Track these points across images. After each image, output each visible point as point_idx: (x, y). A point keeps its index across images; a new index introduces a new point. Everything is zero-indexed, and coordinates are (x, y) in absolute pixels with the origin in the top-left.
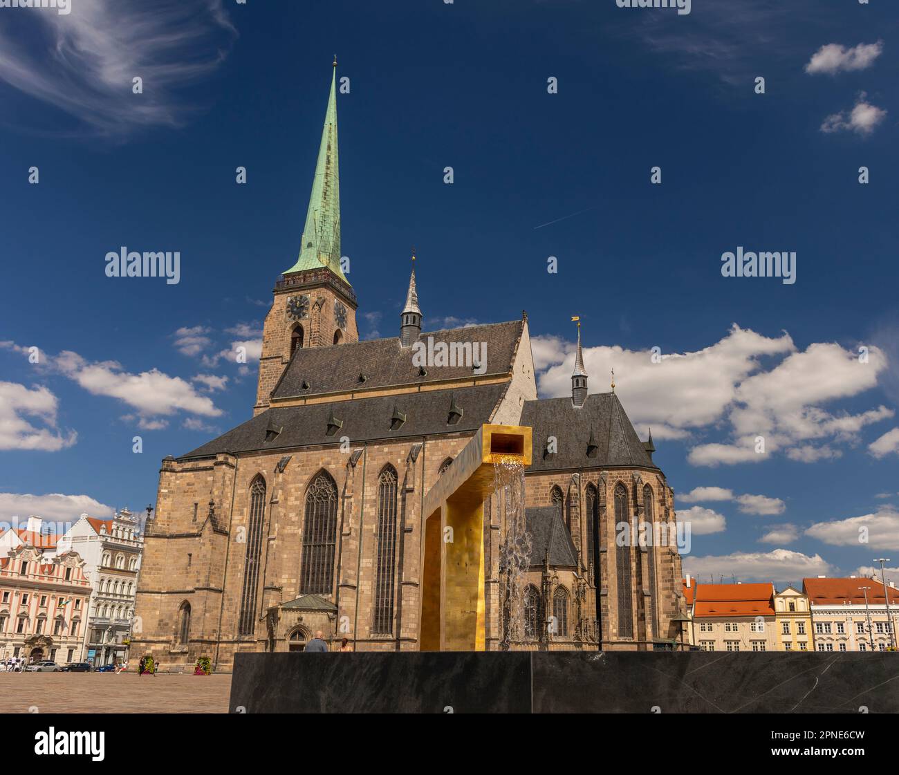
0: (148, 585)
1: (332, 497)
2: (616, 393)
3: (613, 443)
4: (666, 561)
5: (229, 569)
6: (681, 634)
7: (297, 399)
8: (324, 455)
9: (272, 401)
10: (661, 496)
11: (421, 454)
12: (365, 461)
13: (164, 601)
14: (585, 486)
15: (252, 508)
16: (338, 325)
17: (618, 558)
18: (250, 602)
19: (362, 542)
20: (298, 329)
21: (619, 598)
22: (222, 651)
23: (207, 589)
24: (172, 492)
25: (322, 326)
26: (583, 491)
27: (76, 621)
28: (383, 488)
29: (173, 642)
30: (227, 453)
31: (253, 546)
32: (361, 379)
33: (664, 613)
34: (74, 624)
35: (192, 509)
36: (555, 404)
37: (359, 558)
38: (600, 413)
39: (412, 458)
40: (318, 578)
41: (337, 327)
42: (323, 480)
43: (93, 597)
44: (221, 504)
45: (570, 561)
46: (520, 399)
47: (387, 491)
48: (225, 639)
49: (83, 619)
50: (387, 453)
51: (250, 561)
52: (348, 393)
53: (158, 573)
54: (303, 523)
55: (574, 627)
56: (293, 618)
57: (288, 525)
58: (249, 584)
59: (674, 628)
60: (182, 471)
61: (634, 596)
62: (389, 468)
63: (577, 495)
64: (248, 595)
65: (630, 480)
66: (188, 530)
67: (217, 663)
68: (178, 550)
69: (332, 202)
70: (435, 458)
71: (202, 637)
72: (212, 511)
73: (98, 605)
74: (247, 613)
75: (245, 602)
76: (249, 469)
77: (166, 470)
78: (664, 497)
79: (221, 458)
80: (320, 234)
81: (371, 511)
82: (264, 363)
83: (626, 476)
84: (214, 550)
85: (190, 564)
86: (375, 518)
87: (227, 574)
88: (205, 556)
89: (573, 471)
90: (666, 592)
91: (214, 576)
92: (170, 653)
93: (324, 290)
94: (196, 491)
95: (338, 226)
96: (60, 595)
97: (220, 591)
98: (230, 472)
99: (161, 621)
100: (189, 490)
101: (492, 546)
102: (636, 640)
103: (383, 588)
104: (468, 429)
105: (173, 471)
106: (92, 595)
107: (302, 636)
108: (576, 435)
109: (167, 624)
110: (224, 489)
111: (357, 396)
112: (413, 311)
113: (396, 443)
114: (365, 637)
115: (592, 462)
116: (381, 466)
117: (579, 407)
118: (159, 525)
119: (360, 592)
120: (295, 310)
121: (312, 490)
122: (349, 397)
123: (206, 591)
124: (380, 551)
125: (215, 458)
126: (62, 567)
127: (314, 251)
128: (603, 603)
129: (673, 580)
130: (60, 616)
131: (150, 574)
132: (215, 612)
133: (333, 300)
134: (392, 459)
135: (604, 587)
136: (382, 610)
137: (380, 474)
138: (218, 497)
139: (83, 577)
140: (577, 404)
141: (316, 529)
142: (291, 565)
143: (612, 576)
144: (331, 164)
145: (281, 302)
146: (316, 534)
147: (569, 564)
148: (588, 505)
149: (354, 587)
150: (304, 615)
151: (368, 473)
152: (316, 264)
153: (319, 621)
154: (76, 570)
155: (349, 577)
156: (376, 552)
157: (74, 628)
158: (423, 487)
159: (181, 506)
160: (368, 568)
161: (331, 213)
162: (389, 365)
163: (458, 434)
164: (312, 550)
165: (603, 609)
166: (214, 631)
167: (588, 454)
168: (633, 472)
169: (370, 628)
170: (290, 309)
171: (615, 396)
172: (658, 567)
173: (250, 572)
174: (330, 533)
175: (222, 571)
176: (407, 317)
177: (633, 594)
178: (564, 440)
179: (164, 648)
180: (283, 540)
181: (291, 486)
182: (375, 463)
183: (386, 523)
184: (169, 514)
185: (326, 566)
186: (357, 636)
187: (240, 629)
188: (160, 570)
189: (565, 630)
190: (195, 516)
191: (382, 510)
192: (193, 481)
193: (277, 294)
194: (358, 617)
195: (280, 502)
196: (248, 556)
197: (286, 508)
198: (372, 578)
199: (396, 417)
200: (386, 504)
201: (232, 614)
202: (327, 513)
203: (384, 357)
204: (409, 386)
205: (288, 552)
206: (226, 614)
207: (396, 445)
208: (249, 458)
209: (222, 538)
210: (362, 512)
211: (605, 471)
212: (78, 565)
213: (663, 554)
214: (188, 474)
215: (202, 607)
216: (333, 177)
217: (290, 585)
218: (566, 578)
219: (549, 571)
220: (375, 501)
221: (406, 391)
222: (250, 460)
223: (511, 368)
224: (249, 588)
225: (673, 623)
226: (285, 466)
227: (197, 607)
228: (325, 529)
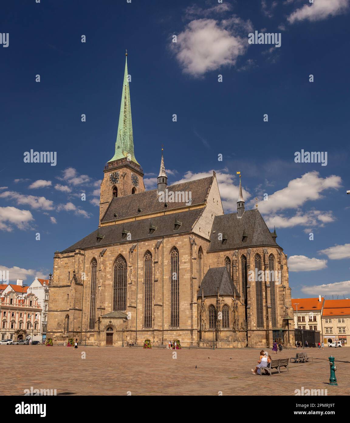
0: (52, 308)
1: (125, 266)
2: (258, 209)
3: (255, 234)
4: (281, 291)
5: (84, 301)
6: (288, 326)
7: (112, 222)
8: (120, 248)
9: (102, 224)
10: (279, 259)
11: (162, 245)
12: (138, 249)
13: (59, 315)
14: (241, 256)
15: (92, 273)
16: (134, 185)
17: (256, 290)
18: (93, 314)
19: (138, 287)
20: (115, 188)
21: (257, 309)
22: (83, 336)
23: (74, 309)
24: (60, 267)
25: (125, 186)
26: (240, 259)
27: (36, 323)
28: (146, 262)
29: (63, 332)
30: (80, 249)
31: (93, 290)
32: (139, 211)
33: (280, 316)
34: (36, 324)
35: (68, 274)
36: (229, 217)
37: (137, 294)
38: (250, 220)
39: (157, 247)
40: (120, 303)
41: (133, 186)
42: (121, 259)
43: (43, 313)
44: (79, 272)
45: (230, 293)
46: (212, 215)
47: (148, 263)
48: (84, 330)
49: (39, 322)
50: (147, 246)
51: (92, 296)
52: (134, 218)
53: (56, 303)
54: (113, 279)
55: (232, 323)
56: (107, 321)
57: (107, 280)
58: (93, 307)
59: (285, 323)
60: (63, 258)
61: (264, 308)
62: (148, 252)
63: (236, 261)
64: (92, 312)
65: (262, 252)
66: (67, 284)
67: (81, 341)
68: (63, 293)
69: (128, 125)
70: (168, 247)
71: (73, 330)
72: (75, 275)
73: (45, 316)
74: (92, 319)
75: (91, 315)
76: (90, 255)
77: (56, 258)
78: (280, 260)
79: (77, 251)
80: (123, 141)
81: (141, 272)
82: (101, 205)
83: (260, 250)
84: (76, 292)
85: (68, 299)
86: (143, 276)
87: (83, 303)
88: (72, 295)
89: (235, 249)
90: (281, 306)
91: (77, 304)
92: (63, 337)
93: (125, 169)
94: (69, 266)
95: (132, 137)
96: (28, 312)
97: (81, 310)
98: (82, 257)
99: (58, 323)
100: (66, 266)
101: (193, 287)
102: (265, 328)
103: (148, 307)
104: (182, 232)
105: (59, 258)
106: (42, 312)
107: (112, 329)
108: (238, 232)
109: (60, 325)
110: (79, 265)
111: (138, 219)
112: (162, 176)
113: (151, 240)
114: (140, 329)
115: (244, 244)
116: (145, 252)
117: (240, 217)
118: (55, 282)
119: (138, 309)
120: (113, 179)
121: (116, 264)
122: (134, 219)
123: (74, 310)
124: (146, 291)
125: (75, 251)
126: (28, 301)
127: (120, 150)
128: (248, 312)
129: (284, 300)
130: (29, 321)
131: (52, 303)
132: (79, 319)
133: (130, 173)
134: (149, 248)
135: (249, 304)
136: (148, 317)
137: (145, 255)
138: (77, 269)
139: (37, 304)
140: (239, 216)
141: (119, 282)
142: (109, 298)
143: (254, 299)
144: (127, 106)
145: (107, 176)
146: (119, 284)
147: (229, 294)
148: (242, 265)
149: (135, 307)
150: (112, 320)
151: (139, 255)
152: (122, 156)
153: (119, 323)
154: (34, 302)
155: (132, 302)
156: (144, 291)
157: (35, 326)
158: (163, 260)
159: (64, 273)
160: (141, 298)
161: (128, 130)
162: (152, 203)
163: (178, 235)
164: (117, 291)
165: (248, 315)
166: (79, 327)
167: (242, 240)
168: (263, 248)
169: (143, 325)
170: (111, 179)
171: (258, 211)
172: (277, 294)
173: (93, 301)
174: (125, 283)
175: (81, 301)
176: (160, 179)
177: (264, 307)
178: (232, 234)
179: (60, 335)
180: (105, 287)
181: (107, 262)
182: (142, 250)
183: (148, 278)
184: (59, 277)
185: (123, 298)
186: (137, 329)
187: (90, 326)
188: (57, 301)
189: (228, 325)
190: (69, 277)
191: (146, 272)
192: (67, 262)
193: (105, 172)
194: (138, 320)
195: (102, 270)
196: (91, 295)
197: (105, 272)
198: (143, 303)
199: (151, 228)
200: (148, 269)
201: (86, 320)
202: (123, 274)
203: (150, 199)
204: (160, 213)
205: (107, 292)
206: (84, 320)
207: (151, 241)
208: (89, 251)
209: (80, 287)
210: (137, 273)
211: (250, 249)
212: (35, 299)
213: (279, 287)
214: (65, 259)
215: (72, 317)
216: (128, 112)
217: (109, 307)
218: (229, 301)
219: (219, 298)
220: (143, 268)
221: (159, 215)
222: (90, 251)
223: (206, 200)
224: (93, 309)
225: (284, 320)
226: (104, 254)
227: (71, 317)
228: (123, 281)
